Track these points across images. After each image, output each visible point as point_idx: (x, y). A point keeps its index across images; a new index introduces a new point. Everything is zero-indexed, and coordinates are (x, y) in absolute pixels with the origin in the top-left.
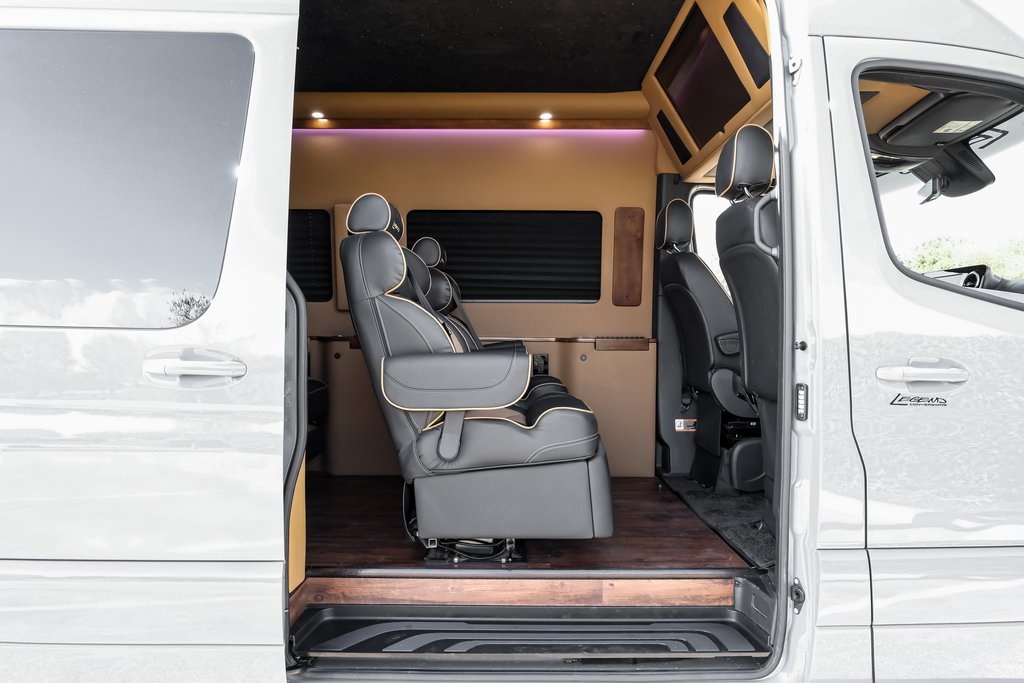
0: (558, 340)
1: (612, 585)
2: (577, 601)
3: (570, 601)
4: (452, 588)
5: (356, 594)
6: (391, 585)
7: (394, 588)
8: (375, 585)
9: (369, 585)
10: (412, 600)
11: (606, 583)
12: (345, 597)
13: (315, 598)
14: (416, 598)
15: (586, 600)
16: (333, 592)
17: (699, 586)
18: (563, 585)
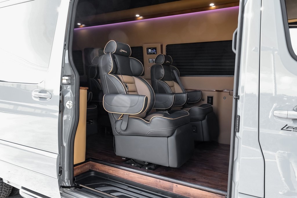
0: (217, 91)
1: (177, 186)
2: (164, 188)
3: (162, 188)
4: (126, 174)
5: (101, 169)
6: (110, 168)
7: (111, 170)
8: (106, 168)
9: (104, 167)
10: (115, 175)
11: (175, 185)
12: (98, 169)
13: (92, 168)
14: (116, 174)
15: (167, 189)
16: (96, 167)
17: (211, 195)
18: (160, 182)
